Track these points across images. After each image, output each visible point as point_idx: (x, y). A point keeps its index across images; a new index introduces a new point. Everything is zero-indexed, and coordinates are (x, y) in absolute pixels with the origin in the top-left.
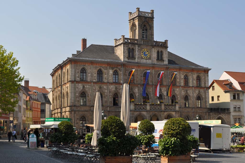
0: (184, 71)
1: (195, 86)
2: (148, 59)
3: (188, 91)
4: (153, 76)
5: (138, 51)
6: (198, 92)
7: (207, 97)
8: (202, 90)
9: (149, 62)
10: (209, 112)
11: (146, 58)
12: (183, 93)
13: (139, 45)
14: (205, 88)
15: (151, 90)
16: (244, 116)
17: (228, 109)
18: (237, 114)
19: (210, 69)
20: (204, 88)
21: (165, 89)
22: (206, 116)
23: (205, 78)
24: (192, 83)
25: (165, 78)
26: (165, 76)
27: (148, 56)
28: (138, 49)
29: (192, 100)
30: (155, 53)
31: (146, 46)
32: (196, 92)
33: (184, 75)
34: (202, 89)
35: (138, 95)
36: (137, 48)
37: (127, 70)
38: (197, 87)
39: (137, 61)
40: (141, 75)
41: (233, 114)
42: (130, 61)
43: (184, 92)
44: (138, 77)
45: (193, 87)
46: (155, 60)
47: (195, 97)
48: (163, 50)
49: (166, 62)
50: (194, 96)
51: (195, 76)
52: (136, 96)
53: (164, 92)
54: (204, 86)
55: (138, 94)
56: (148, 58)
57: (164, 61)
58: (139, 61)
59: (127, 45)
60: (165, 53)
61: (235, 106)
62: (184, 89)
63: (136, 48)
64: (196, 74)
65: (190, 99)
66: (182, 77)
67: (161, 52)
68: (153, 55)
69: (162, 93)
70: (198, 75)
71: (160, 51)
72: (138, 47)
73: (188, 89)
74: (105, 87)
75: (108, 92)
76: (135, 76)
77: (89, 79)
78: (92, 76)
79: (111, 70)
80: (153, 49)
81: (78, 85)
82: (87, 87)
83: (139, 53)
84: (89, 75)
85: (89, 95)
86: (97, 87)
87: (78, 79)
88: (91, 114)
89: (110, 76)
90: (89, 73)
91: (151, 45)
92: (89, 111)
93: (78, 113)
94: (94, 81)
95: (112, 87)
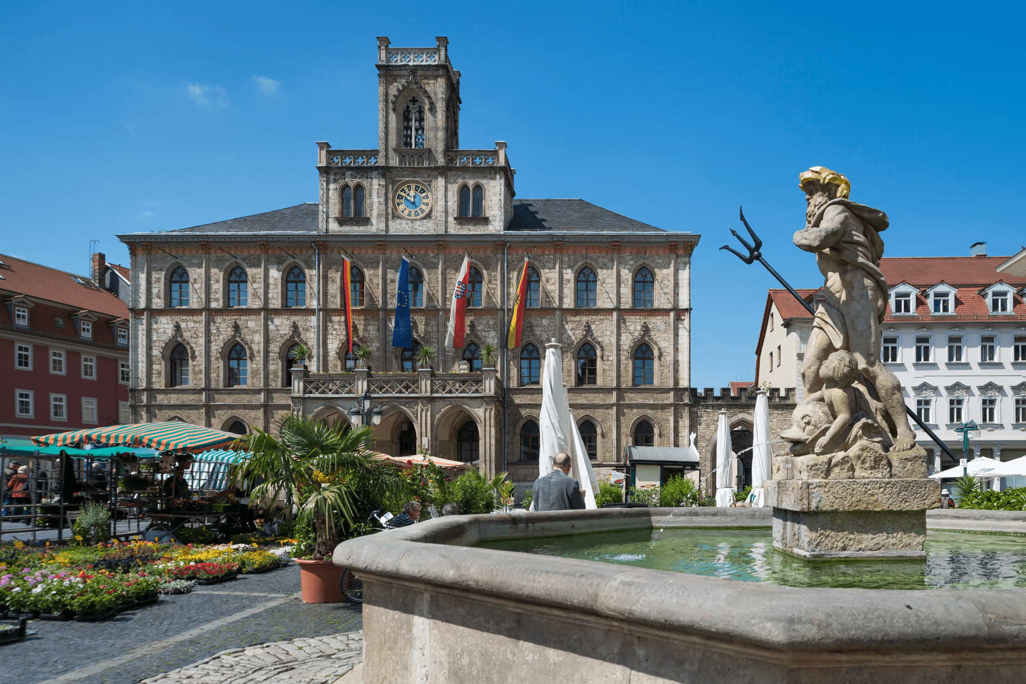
0: (578, 251)
1: (627, 307)
3: (594, 328)
4: (438, 278)
5: (378, 193)
7: (681, 347)
8: (657, 322)
9: (425, 227)
11: (413, 214)
14: (673, 313)
15: (429, 329)
19: (701, 238)
20: (666, 312)
21: (491, 323)
25: (490, 281)
26: (494, 274)
28: (379, 185)
31: (414, 172)
34: (659, 318)
35: (378, 349)
36: (375, 181)
37: (336, 264)
38: (635, 310)
39: (374, 229)
42: (346, 229)
43: (573, 329)
45: (614, 309)
46: (451, 219)
47: (628, 348)
48: (484, 182)
49: (496, 226)
54: (668, 306)
55: (378, 345)
56: (422, 215)
57: (486, 221)
59: (336, 174)
60: (493, 190)
62: (577, 319)
63: (371, 185)
65: (603, 357)
66: (570, 274)
67: (478, 188)
71: (471, 183)
72: (380, 177)
74: (251, 324)
75: (263, 339)
76: (368, 282)
77: (195, 300)
78: (205, 289)
79: (276, 267)
80: (441, 180)
81: (157, 323)
82: (187, 325)
83: (382, 200)
84: (197, 286)
85: (197, 354)
86: (224, 325)
87: (159, 301)
88: (202, 413)
89: (271, 287)
90: (195, 282)
91: (432, 165)
92: (196, 405)
93: (160, 411)
94: (214, 305)
95: (279, 323)
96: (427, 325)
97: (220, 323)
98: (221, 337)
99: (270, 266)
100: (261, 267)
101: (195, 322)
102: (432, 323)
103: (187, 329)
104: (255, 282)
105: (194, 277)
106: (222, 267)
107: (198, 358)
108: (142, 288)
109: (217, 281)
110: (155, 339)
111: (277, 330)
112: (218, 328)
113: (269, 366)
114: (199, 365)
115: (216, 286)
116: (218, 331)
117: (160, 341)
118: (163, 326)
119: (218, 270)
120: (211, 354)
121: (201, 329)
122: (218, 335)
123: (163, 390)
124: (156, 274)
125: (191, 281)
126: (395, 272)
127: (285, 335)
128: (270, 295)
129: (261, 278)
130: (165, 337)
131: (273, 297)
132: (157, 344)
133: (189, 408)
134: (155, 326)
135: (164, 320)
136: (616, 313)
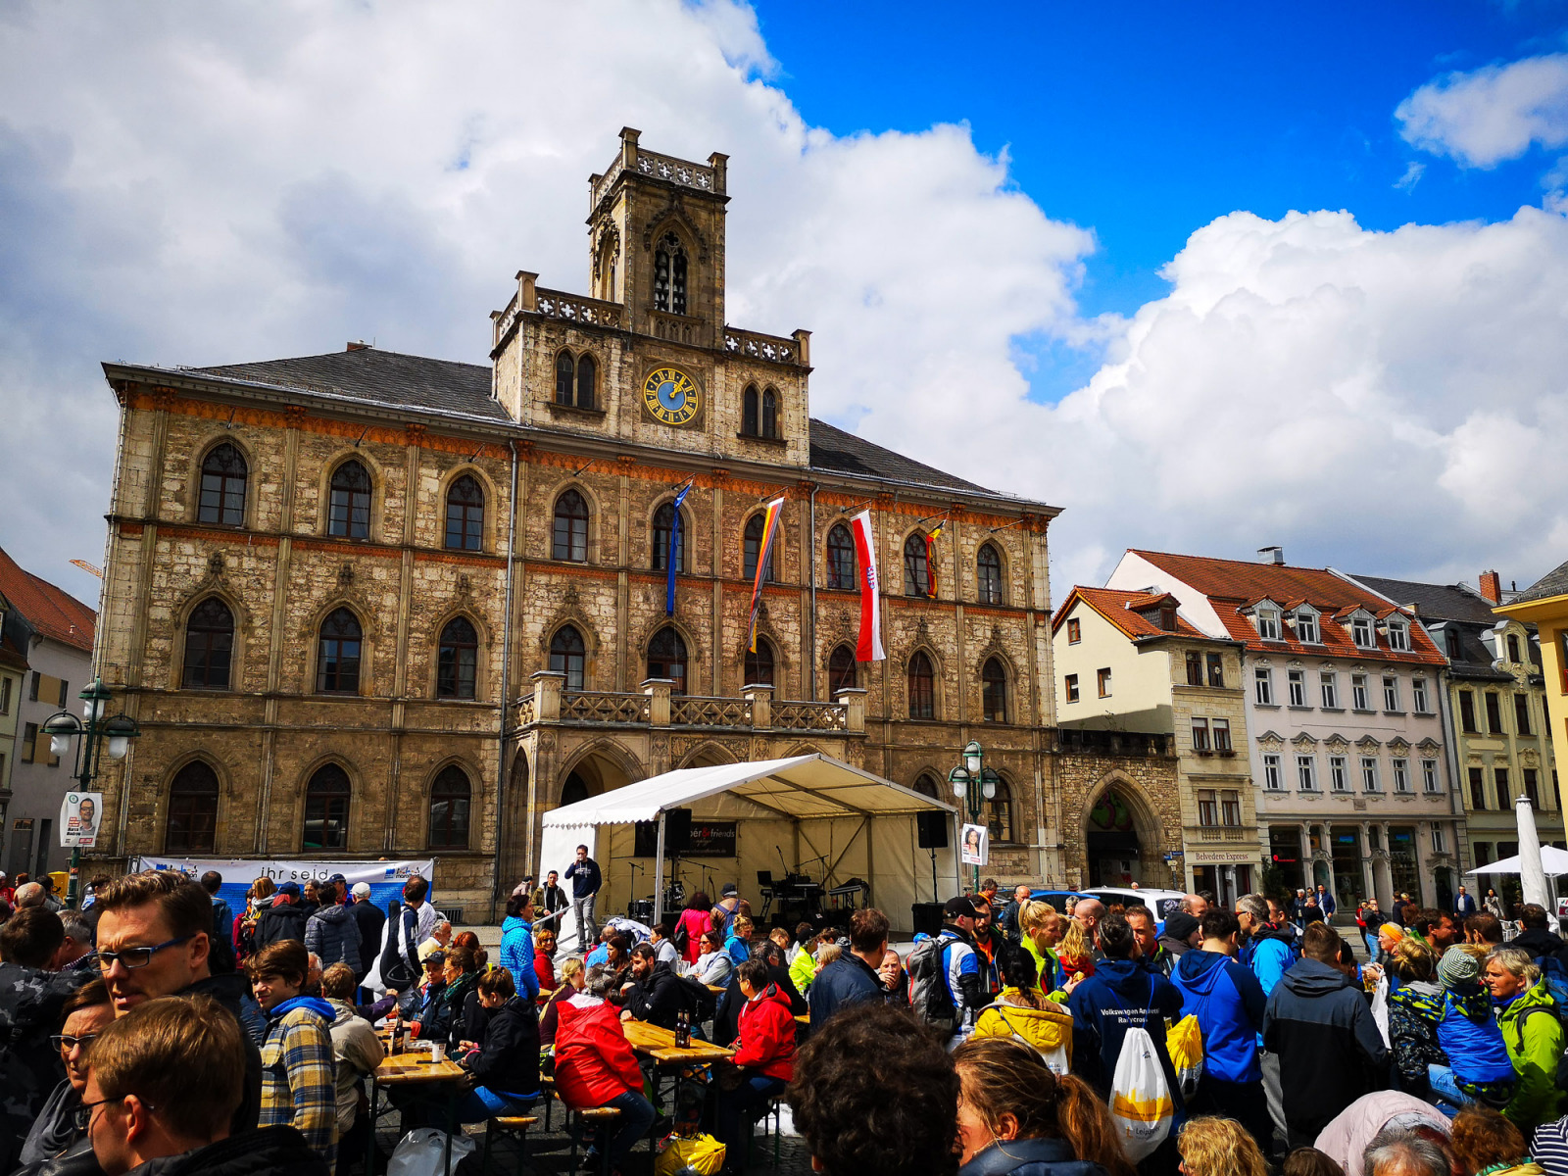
0: (907, 511)
1: (973, 601)
2: (687, 427)
3: (931, 628)
4: (713, 527)
5: (620, 375)
6: (989, 634)
7: (1042, 667)
8: (1011, 627)
9: (693, 442)
10: (1053, 754)
11: (671, 417)
12: (900, 634)
13: (632, 342)
14: (1031, 617)
15: (698, 610)
16: (1251, 781)
17: (1164, 741)
18: (1216, 766)
19: (1057, 511)
20: (1022, 613)
21: (791, 609)
22: (1038, 775)
23: (1027, 560)
24: (952, 582)
25: (788, 542)
26: (794, 530)
27: (688, 409)
28: (622, 361)
29: (952, 680)
30: (730, 395)
31: (676, 351)
32: (979, 633)
33: (906, 535)
34: (1013, 621)
35: (615, 638)
36: (616, 353)
37: (545, 482)
38: (983, 606)
39: (612, 432)
40: (637, 515)
41: (1189, 765)
42: (566, 424)
43: (904, 629)
44: (617, 527)
45: (958, 603)
46: (732, 435)
47: (974, 662)
48: (780, 384)
49: (798, 454)
50: (967, 654)
51: (971, 542)
52: (598, 643)
53: (787, 622)
54: (1022, 605)
55: (614, 631)
56: (684, 421)
57: (783, 444)
58: (626, 430)
59: (549, 330)
60: (793, 401)
61: (1201, 724)
62: (908, 614)
63: (609, 358)
64: (975, 535)
65: (944, 676)
66: (898, 543)
67: (771, 393)
68: (716, 408)
69: (772, 632)
70: (986, 537)
71: (761, 385)
72: (624, 348)
73: (932, 612)
74: (380, 574)
75: (404, 605)
76: (599, 520)
77: (263, 515)
78: (288, 497)
79: (435, 473)
80: (719, 371)
81: (171, 552)
82: (241, 564)
83: (627, 387)
84: (270, 488)
85: (257, 622)
86: (322, 571)
87: (179, 507)
88: (261, 745)
89: (424, 508)
90: (266, 479)
91: (705, 345)
92: (247, 729)
93: (159, 739)
94: (303, 529)
95: (435, 578)
96: (694, 602)
97: (314, 566)
98: (316, 593)
99: (423, 471)
100: (406, 468)
101: (260, 559)
102: (703, 600)
103: (240, 571)
104: (392, 496)
105: (264, 469)
106: (325, 459)
107: (259, 632)
108: (143, 476)
109: (314, 484)
110: (163, 585)
111: (430, 590)
112: (308, 575)
113: (410, 656)
114: (262, 647)
115: (311, 493)
116: (309, 580)
117: (174, 590)
118: (184, 559)
119: (318, 463)
120: (289, 625)
121: (271, 574)
122: (309, 590)
123: (172, 694)
124: (178, 451)
125: (256, 477)
126: (645, 509)
127: (445, 600)
128: (420, 524)
129: (405, 489)
130: (186, 584)
131: (427, 529)
132: (167, 595)
133: (231, 734)
134: (165, 559)
135: (188, 548)
136: (960, 610)
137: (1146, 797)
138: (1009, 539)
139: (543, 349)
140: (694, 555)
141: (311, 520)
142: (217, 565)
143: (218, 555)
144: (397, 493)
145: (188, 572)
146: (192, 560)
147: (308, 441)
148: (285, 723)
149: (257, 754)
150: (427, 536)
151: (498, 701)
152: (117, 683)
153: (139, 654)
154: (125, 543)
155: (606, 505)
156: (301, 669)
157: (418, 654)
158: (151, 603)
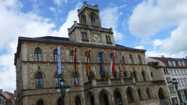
0: (129, 52)
2: (100, 42)
4: (106, 56)
6: (142, 68)
10: (153, 85)
12: (131, 69)
13: (91, 30)
14: (146, 65)
17: (164, 81)
18: (170, 84)
22: (152, 88)
23: (143, 58)
24: (136, 61)
29: (139, 75)
30: (104, 37)
31: (96, 31)
32: (140, 68)
36: (89, 32)
37: (83, 51)
38: (140, 64)
41: (167, 84)
42: (84, 42)
44: (93, 57)
49: (114, 45)
50: (140, 71)
51: (137, 56)
52: (94, 75)
53: (117, 69)
58: (92, 43)
59: (80, 29)
60: (112, 37)
62: (132, 66)
68: (103, 39)
69: (116, 71)
73: (134, 66)
75: (67, 71)
76: (91, 56)
77: (45, 59)
78: (48, 56)
79: (68, 51)
80: (102, 34)
81: (32, 66)
82: (43, 67)
83: (91, 37)
84: (45, 55)
85: (46, 76)
86: (54, 67)
87: (32, 59)
88: (50, 96)
89: (67, 56)
90: (44, 53)
91: (100, 30)
92: (47, 94)
93: (34, 97)
94: (51, 61)
95: (71, 67)
96: (105, 67)
98: (54, 71)
99: (66, 51)
100: (64, 50)
101: (45, 66)
102: (107, 67)
103: (43, 68)
104: (63, 55)
105: (44, 52)
106: (52, 50)
107: (47, 78)
108: (26, 54)
109: (51, 54)
110: (31, 71)
111: (70, 69)
112: (53, 68)
113: (69, 79)
114: (47, 80)
115: (51, 55)
116: (53, 69)
117: (33, 72)
118: (34, 67)
119: (52, 51)
120: (51, 76)
121: (47, 68)
122: (53, 70)
123: (35, 89)
124: (31, 50)
125: (43, 53)
126: (96, 54)
127: (72, 70)
128: (67, 59)
129: (64, 54)
130: (35, 71)
131: (68, 59)
132: (32, 73)
133: (45, 95)
134: (31, 67)
135: (34, 65)
136: (138, 65)
137: (164, 89)
138: (141, 55)
139: (79, 32)
140: (104, 60)
141: (52, 59)
142: (39, 68)
143: (39, 66)
144: (63, 54)
145: (35, 69)
146: (35, 67)
147: (50, 47)
148: (53, 92)
149: (49, 98)
150: (68, 60)
151: (82, 85)
152: (26, 89)
153: (29, 83)
154: (25, 65)
155: (92, 54)
156: (54, 83)
157: (70, 79)
158: (30, 75)
